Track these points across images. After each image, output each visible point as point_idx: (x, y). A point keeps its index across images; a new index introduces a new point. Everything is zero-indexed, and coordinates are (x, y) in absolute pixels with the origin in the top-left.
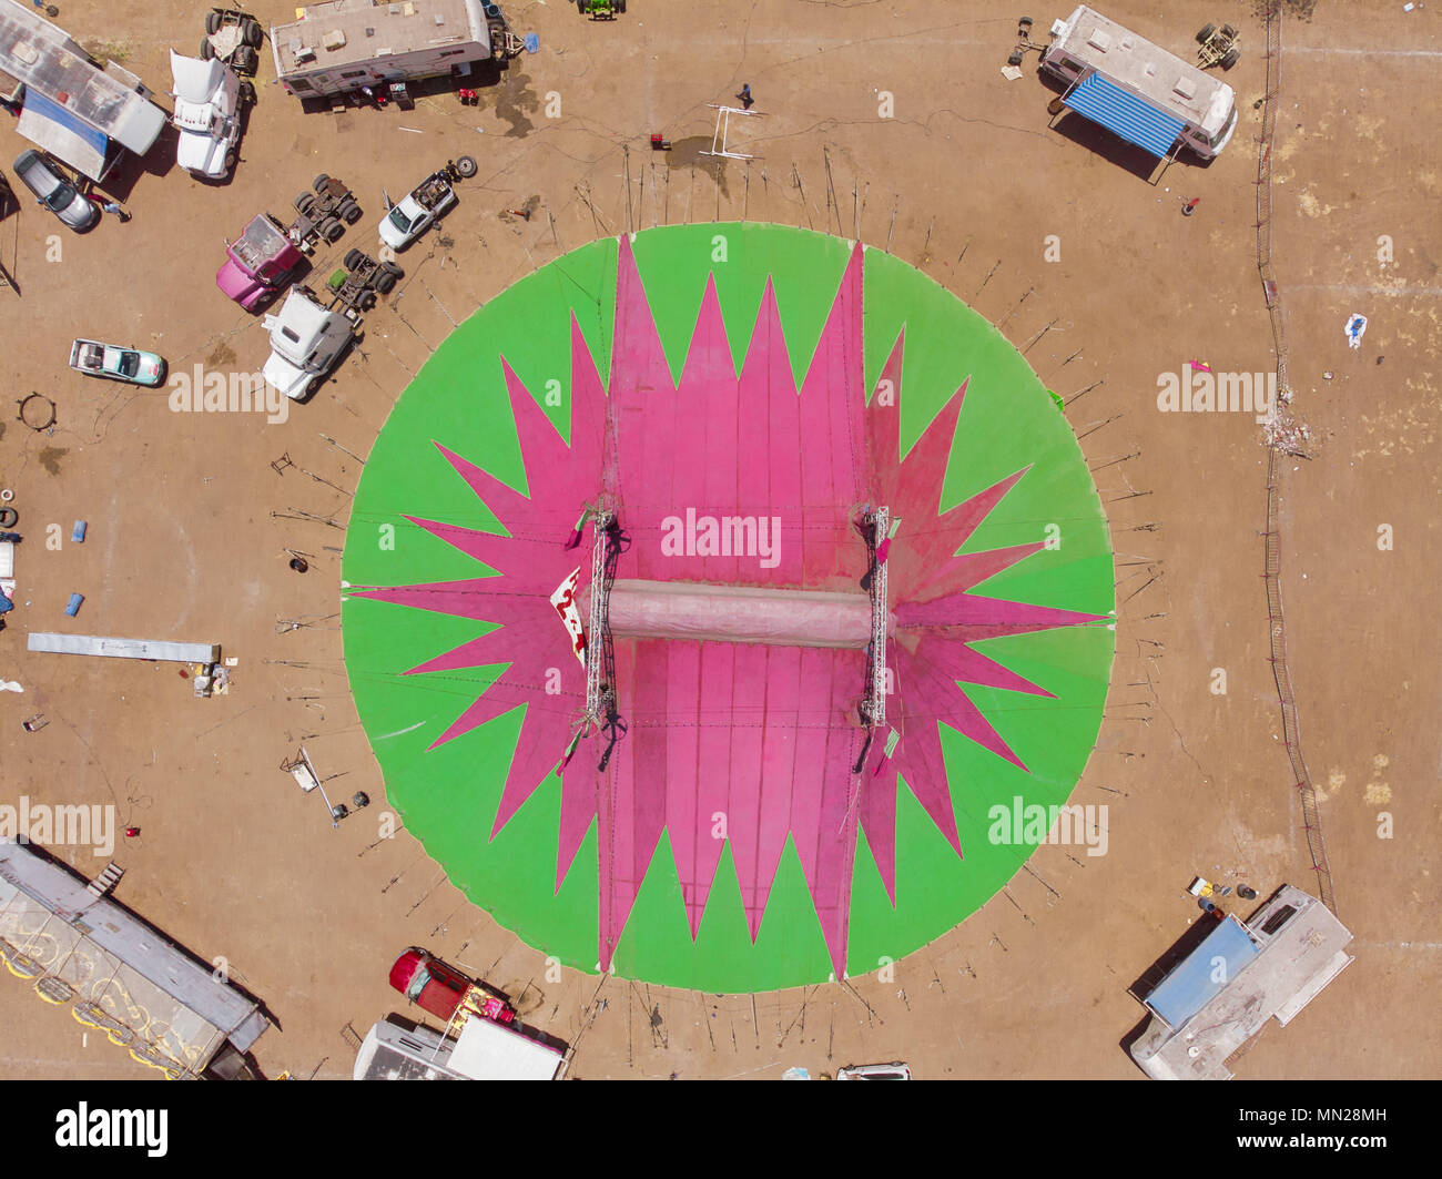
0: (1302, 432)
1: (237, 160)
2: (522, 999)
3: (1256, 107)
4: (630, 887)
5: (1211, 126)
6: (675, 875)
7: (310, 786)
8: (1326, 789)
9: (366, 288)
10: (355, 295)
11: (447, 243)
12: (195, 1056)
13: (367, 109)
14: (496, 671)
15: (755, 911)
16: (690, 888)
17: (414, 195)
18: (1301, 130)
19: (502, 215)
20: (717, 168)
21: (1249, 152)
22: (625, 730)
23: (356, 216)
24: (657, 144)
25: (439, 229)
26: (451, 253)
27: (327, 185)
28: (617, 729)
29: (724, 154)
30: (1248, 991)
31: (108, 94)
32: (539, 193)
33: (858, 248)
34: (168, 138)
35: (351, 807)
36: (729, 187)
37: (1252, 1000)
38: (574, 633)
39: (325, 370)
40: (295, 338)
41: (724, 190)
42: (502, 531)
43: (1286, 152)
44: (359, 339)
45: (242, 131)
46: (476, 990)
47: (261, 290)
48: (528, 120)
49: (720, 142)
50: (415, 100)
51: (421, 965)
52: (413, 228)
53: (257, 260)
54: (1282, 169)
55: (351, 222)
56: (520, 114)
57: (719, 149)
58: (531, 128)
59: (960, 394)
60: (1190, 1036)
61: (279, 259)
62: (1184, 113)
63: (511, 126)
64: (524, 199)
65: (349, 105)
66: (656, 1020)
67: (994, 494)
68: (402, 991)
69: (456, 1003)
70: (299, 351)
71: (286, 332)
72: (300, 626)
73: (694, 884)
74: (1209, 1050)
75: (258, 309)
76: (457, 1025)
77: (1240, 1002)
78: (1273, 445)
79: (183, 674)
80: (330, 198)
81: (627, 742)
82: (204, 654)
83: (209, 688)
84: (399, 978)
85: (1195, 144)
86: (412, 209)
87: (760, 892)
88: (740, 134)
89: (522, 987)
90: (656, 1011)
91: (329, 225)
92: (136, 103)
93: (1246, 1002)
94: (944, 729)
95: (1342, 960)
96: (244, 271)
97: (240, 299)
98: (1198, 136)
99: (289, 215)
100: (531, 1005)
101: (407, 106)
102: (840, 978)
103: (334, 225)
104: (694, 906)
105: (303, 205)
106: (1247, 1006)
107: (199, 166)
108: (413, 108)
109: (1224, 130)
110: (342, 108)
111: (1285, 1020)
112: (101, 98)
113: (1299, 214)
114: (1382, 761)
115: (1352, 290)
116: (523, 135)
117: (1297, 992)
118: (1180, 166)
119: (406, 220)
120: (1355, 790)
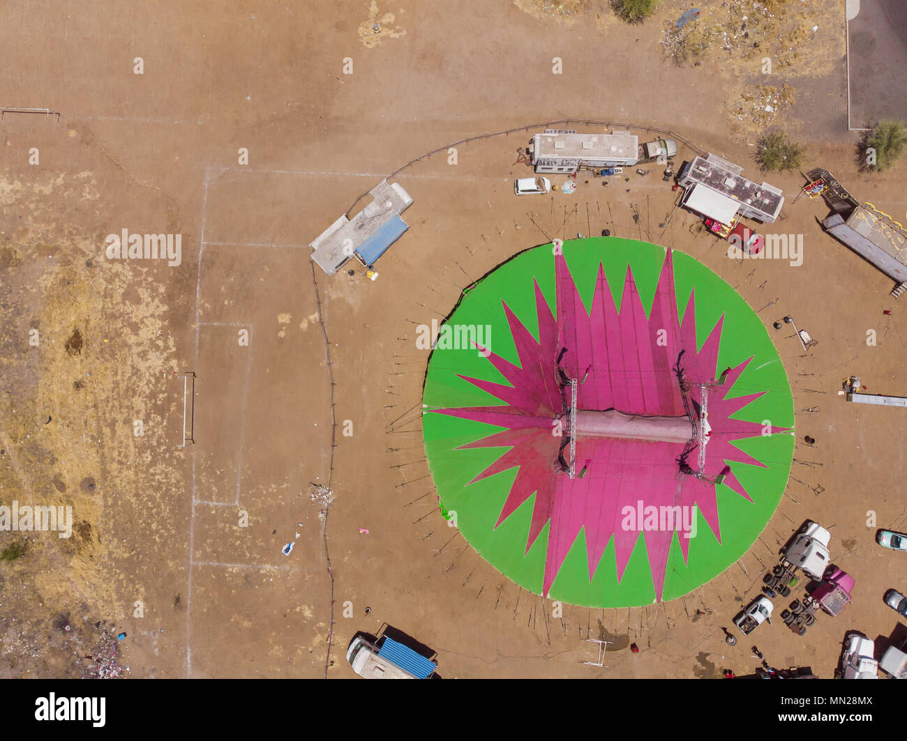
0: (315, 497)
1: (843, 644)
2: (700, 229)
3: (332, 662)
4: (660, 291)
5: (365, 653)
6: (641, 297)
7: (803, 333)
8: (309, 321)
9: (780, 577)
10: (785, 574)
11: (738, 599)
12: (862, 214)
14: (729, 396)
15: (602, 278)
16: (633, 289)
17: (757, 624)
18: (310, 649)
19: (710, 613)
20: (604, 634)
21: (336, 639)
22: (673, 369)
23: (784, 614)
25: (742, 606)
26: (735, 594)
27: (800, 631)
28: (677, 369)
29: (600, 642)
30: (362, 232)
32: (695, 623)
33: (545, 595)
34: (879, 655)
35: (782, 322)
36: (597, 624)
37: (360, 227)
39: (799, 536)
40: (818, 554)
41: (600, 623)
42: (728, 462)
43: (318, 639)
44: (782, 551)
45: (841, 658)
46: (724, 236)
47: (832, 578)
48: (699, 661)
49: (603, 648)
50: (755, 673)
52: (756, 609)
53: (836, 593)
54: (321, 630)
55: (786, 611)
56: (703, 665)
57: (603, 644)
58: (697, 657)
59: (500, 521)
60: (391, 212)
61: (826, 593)
63: (708, 658)
64: (700, 620)
65: (789, 670)
66: (636, 218)
67: (487, 473)
69: (733, 231)
70: (816, 548)
71: (823, 557)
72: (808, 410)
73: (632, 292)
74: (381, 204)
75: (833, 568)
76: (734, 220)
77: (367, 227)
78: (329, 490)
79: (867, 388)
80: (798, 623)
81: (672, 362)
82: (855, 398)
83: (853, 381)
85: (368, 644)
86: (759, 617)
87: (600, 287)
88: (593, 652)
89: (700, 234)
90: (636, 221)
91: (799, 610)
93: (363, 227)
94: (519, 365)
95: (315, 244)
96: (842, 588)
97: (843, 574)
98: (369, 648)
99: (819, 614)
100: (696, 226)
101: (759, 670)
102: (557, 243)
103: (796, 609)
104: (630, 280)
105: (812, 620)
106: (363, 225)
107: (864, 640)
108: (756, 669)
109: (356, 650)
110: (792, 669)
111: (343, 217)
113: (312, 607)
114: (282, 334)
115: (288, 568)
116: (701, 653)
117: (338, 230)
118: (372, 632)
119: (760, 611)
120: (295, 321)
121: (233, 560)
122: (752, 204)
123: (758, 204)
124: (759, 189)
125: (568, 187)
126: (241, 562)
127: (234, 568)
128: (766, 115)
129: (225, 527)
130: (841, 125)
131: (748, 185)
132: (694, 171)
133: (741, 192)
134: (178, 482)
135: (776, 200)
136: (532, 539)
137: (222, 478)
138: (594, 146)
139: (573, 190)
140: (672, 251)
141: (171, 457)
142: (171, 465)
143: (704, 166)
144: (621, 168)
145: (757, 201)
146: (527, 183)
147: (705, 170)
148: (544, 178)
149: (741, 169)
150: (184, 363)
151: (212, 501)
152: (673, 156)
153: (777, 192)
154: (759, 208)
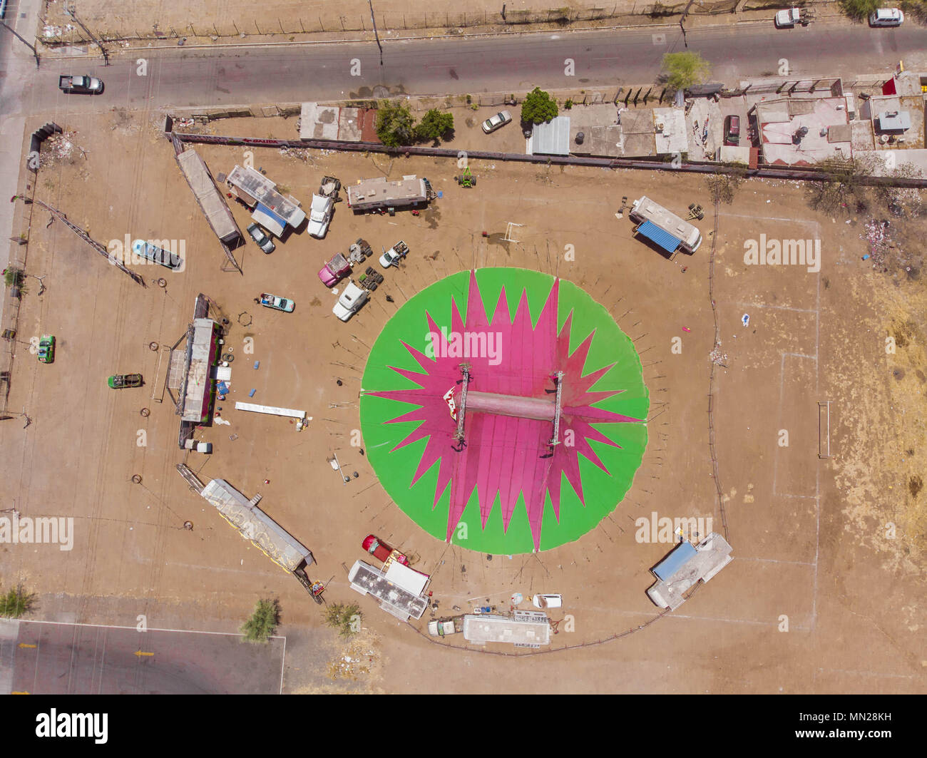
0: (724, 357)
1: (328, 230)
2: (412, 558)
3: (709, 235)
4: (461, 508)
5: (691, 242)
6: (478, 503)
7: (336, 468)
8: (729, 496)
9: (373, 281)
10: (369, 284)
11: (404, 266)
12: (292, 564)
13: (378, 215)
14: (421, 423)
15: (507, 519)
16: (483, 510)
17: (394, 248)
18: (727, 244)
19: (425, 257)
20: (506, 245)
21: (708, 250)
22: (466, 446)
23: (371, 254)
24: (485, 235)
25: (401, 261)
26: (404, 269)
27: (361, 242)
29: (509, 240)
30: (692, 568)
31: (288, 207)
32: (438, 250)
33: (557, 279)
34: (305, 223)
35: (352, 477)
36: (511, 253)
37: (694, 571)
38: (452, 409)
39: (356, 310)
40: (350, 299)
41: (509, 254)
42: (425, 373)
43: (722, 251)
44: (369, 300)
45: (331, 220)
46: (395, 551)
47: (335, 279)
48: (436, 223)
49: (508, 235)
50: (395, 213)
51: (375, 540)
52: (392, 260)
53: (336, 269)
54: (719, 257)
55: (368, 256)
56: (434, 220)
57: (507, 238)
58: (438, 225)
59: (592, 335)
60: (669, 583)
61: (343, 269)
62: (680, 237)
63: (430, 224)
64: (434, 251)
65: (371, 213)
66: (463, 569)
67: (602, 372)
68: (367, 550)
69: (388, 555)
70: (350, 304)
71: (347, 297)
72: (336, 406)
73: (485, 508)
74: (676, 590)
75: (331, 286)
76: (387, 565)
77: (688, 572)
78: (713, 361)
79: (291, 422)
80: (362, 247)
82: (301, 414)
83: (301, 428)
84: (366, 545)
85: (686, 247)
86: (393, 254)
87: (509, 513)
88: (515, 233)
89: (412, 553)
91: (361, 257)
92: (298, 210)
93: (691, 571)
94: (579, 455)
95: (729, 559)
96: (330, 272)
97: (325, 283)
98: (687, 245)
99: (347, 253)
100: (415, 561)
101: (392, 215)
102: (537, 551)
103: (363, 257)
104: (484, 517)
105: (352, 249)
106: (691, 574)
107: (316, 233)
108: (394, 216)
109: (696, 243)
110: (369, 214)
111: (706, 580)
112: (286, 209)
113: (726, 275)
114: (751, 486)
115: (744, 304)
116: (435, 228)
117: (711, 570)
118: (681, 254)
119: (390, 258)
120: (740, 497)
121: (787, 312)
122: (376, 577)
123: (373, 577)
124: (370, 589)
125: (518, 598)
126: (780, 311)
127: (785, 306)
128: (351, 654)
129: (793, 337)
130: (292, 641)
131: (379, 593)
132: (422, 607)
133: (385, 587)
134: (829, 373)
135: (357, 579)
136: (568, 323)
137: (796, 376)
138: (503, 632)
139: (514, 596)
140: (446, 540)
141: (835, 392)
142: (835, 387)
143: (414, 610)
144: (476, 612)
145: (372, 579)
146: (554, 603)
147: (414, 608)
148: (539, 607)
149: (382, 607)
150: (828, 466)
151: (803, 357)
152: (431, 621)
153: (355, 586)
154: (371, 573)
